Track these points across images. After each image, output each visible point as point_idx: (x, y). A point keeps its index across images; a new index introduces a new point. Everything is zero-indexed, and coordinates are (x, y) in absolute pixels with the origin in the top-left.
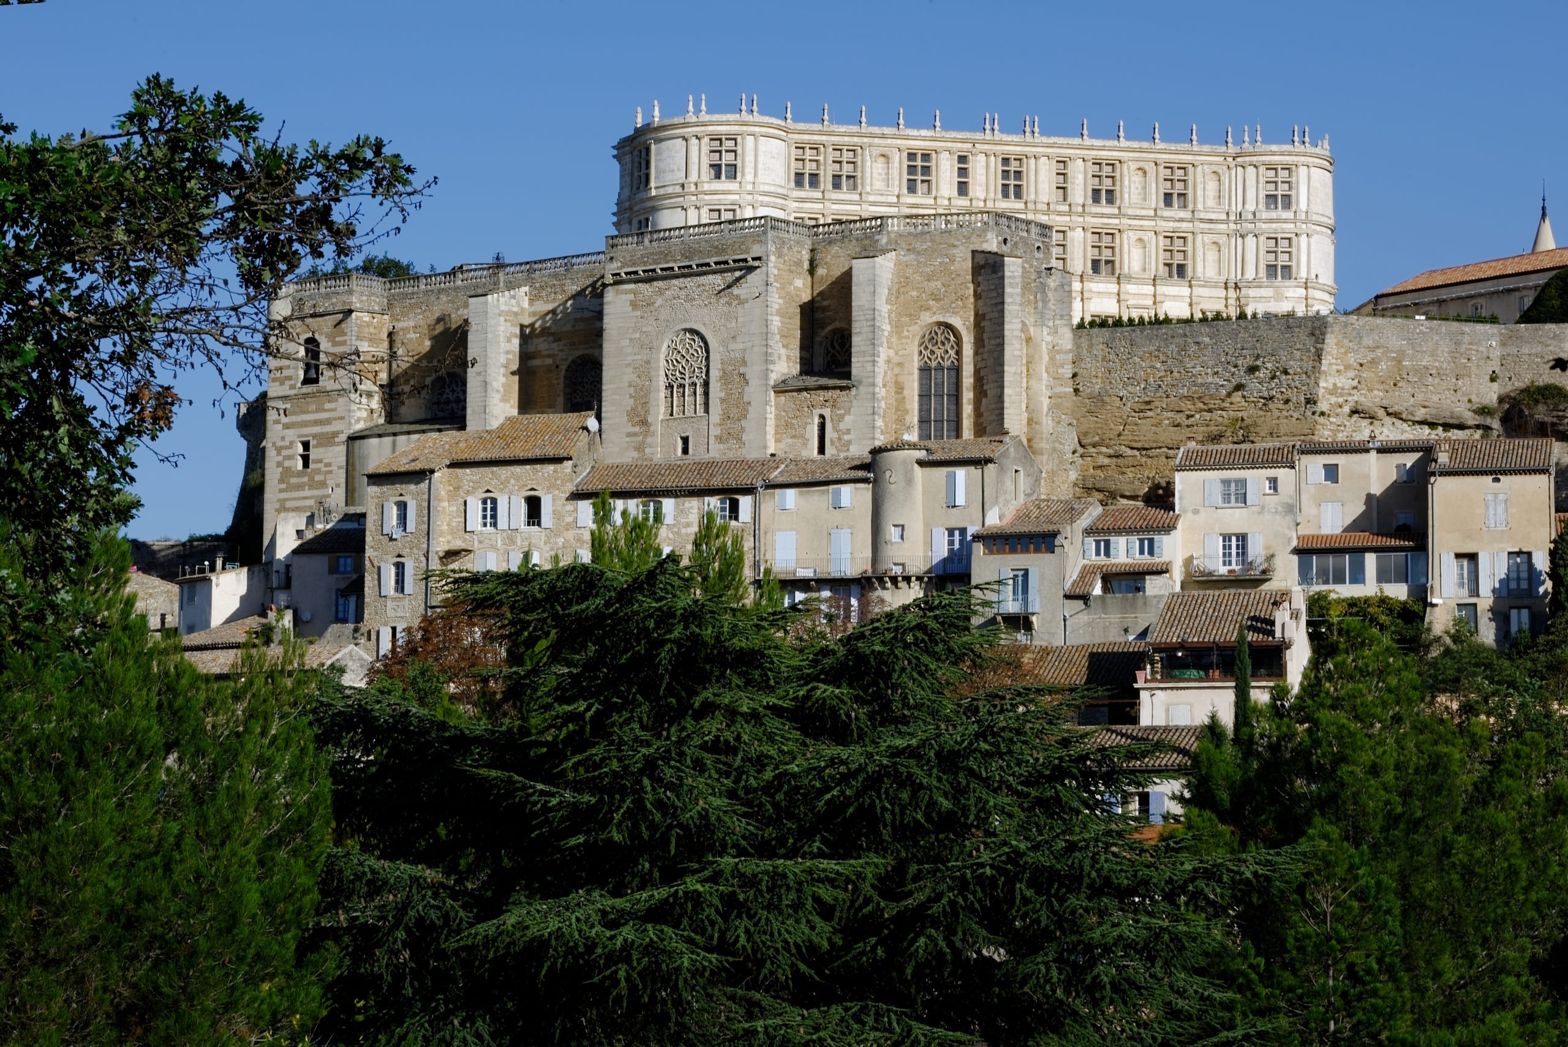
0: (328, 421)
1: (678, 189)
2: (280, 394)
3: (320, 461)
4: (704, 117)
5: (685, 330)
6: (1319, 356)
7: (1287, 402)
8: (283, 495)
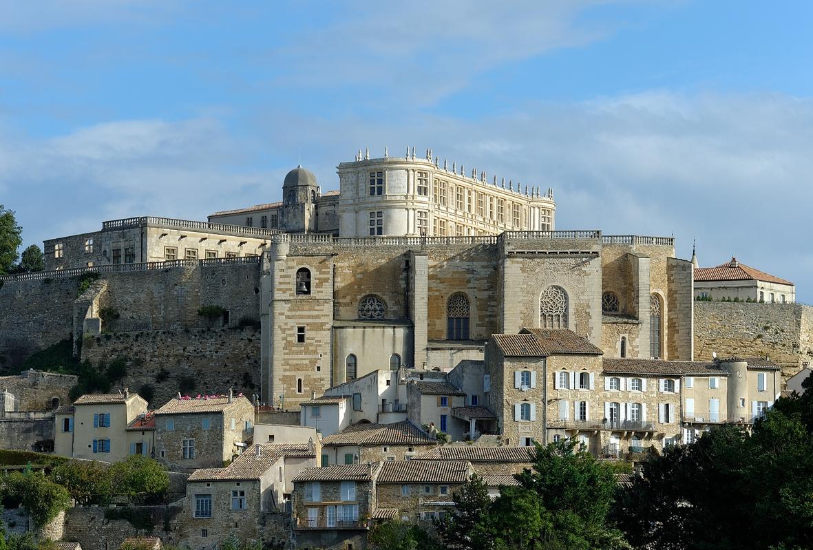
0: (318, 317)
1: (403, 198)
2: (283, 298)
3: (313, 339)
4: (416, 160)
5: (553, 287)
6: (799, 324)
7: (784, 345)
8: (286, 357)
